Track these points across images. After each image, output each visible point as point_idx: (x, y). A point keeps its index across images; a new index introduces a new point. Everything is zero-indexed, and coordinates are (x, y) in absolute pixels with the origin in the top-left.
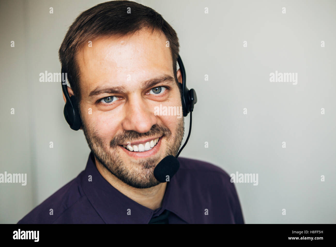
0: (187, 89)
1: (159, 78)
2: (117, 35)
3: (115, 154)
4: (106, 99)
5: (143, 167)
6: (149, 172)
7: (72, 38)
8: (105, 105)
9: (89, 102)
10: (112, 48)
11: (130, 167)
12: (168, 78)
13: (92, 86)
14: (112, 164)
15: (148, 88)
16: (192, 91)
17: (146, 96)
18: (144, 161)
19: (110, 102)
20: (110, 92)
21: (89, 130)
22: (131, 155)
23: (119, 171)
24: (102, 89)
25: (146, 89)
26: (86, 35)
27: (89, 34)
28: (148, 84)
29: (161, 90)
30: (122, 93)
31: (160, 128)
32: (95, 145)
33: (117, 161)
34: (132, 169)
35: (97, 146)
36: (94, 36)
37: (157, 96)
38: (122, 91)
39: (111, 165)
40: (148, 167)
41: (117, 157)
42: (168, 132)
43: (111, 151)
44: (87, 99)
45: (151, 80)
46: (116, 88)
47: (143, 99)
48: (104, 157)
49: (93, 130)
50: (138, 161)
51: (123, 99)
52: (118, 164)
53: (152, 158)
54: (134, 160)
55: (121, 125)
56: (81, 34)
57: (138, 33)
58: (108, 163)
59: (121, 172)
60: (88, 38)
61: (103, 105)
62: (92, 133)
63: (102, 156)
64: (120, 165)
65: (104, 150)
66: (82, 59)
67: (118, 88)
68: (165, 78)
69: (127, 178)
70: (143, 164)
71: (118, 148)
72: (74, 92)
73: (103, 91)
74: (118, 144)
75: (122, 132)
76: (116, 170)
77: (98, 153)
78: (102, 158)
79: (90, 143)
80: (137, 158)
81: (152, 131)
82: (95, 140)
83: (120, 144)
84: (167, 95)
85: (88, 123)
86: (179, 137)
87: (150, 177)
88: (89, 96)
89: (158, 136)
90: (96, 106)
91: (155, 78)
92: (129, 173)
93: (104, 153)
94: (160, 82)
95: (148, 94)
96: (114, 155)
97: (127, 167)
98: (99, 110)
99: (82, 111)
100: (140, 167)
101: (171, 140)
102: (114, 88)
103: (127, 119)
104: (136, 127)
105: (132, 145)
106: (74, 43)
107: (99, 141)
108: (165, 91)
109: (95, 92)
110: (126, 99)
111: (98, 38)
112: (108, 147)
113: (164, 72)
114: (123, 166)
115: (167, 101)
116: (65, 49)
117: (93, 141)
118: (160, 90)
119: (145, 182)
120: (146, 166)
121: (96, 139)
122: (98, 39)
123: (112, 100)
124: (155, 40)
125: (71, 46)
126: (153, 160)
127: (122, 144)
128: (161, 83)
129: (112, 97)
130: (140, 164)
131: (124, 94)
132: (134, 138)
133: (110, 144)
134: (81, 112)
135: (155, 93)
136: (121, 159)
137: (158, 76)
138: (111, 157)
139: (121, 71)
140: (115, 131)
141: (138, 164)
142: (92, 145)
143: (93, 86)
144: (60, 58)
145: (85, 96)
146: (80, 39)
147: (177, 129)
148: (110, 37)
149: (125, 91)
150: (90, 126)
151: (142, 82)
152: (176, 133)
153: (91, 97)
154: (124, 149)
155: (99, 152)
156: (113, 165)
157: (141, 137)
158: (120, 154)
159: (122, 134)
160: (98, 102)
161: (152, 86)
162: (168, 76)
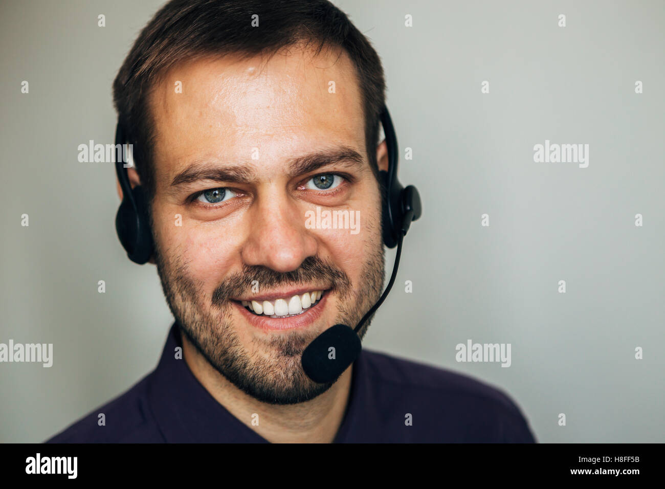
0: (398, 185)
1: (326, 153)
2: (238, 53)
3: (222, 321)
4: (208, 195)
5: (281, 352)
6: (292, 363)
7: (142, 56)
8: (205, 207)
9: (171, 199)
10: (228, 81)
11: (253, 350)
12: (349, 155)
13: (179, 163)
14: (213, 343)
15: (301, 174)
16: (410, 190)
17: (297, 193)
18: (281, 338)
19: (219, 200)
20: (219, 177)
21: (168, 263)
22: (255, 324)
23: (227, 360)
24: (200, 170)
25: (298, 176)
26: (172, 49)
27: (179, 49)
28: (303, 164)
29: (332, 181)
30: (244, 181)
31: (324, 267)
32: (180, 297)
33: (225, 336)
34: (255, 356)
35: (184, 300)
36: (188, 54)
37: (322, 195)
38: (244, 177)
39: (212, 345)
40: (290, 353)
41: (225, 327)
42: (343, 279)
43: (215, 312)
44: (168, 192)
45: (309, 157)
46: (230, 170)
47: (292, 199)
48: (197, 324)
49: (178, 261)
50: (268, 338)
51: (246, 195)
52: (226, 343)
53: (301, 332)
54: (260, 335)
55: (239, 255)
56: (161, 47)
57: (285, 51)
58: (204, 339)
59: (232, 361)
60: (175, 57)
61: (201, 207)
62: (175, 270)
63: (192, 323)
64: (230, 346)
65: (197, 310)
66: (161, 103)
67: (235, 169)
68: (341, 155)
69: (244, 377)
70: (281, 345)
71: (230, 307)
72: (141, 178)
73: (203, 175)
74: (230, 298)
75: (242, 270)
76: (222, 359)
77: (184, 315)
78: (193, 328)
79: (168, 293)
80: (267, 329)
81: (305, 271)
82: (180, 286)
83: (234, 297)
84: (345, 194)
85: (166, 246)
86: (369, 293)
87: (293, 375)
88: (171, 185)
89: (319, 285)
90: (187, 209)
91: (318, 153)
92: (249, 364)
93: (198, 317)
94: (328, 162)
95: (304, 188)
96: (218, 322)
97: (246, 350)
98: (191, 218)
99: (155, 220)
100: (274, 352)
101: (348, 299)
102: (227, 170)
103: (252, 241)
104: (268, 257)
105: (261, 300)
106: (145, 67)
107: (189, 287)
108: (341, 184)
109: (187, 177)
110: (252, 196)
111: (198, 57)
112: (208, 303)
113: (339, 141)
114: (237, 348)
115: (346, 206)
116: (126, 78)
117: (175, 288)
118: (330, 180)
119: (284, 387)
120: (287, 350)
121: (182, 282)
122: (197, 61)
123: (224, 197)
124: (324, 70)
125: (139, 72)
126: (302, 337)
127: (237, 299)
128: (332, 165)
129: (222, 190)
130: (272, 344)
131: (249, 183)
132: (265, 284)
133: (213, 298)
134: (154, 223)
135: (318, 187)
136: (234, 331)
137: (326, 149)
138: (213, 326)
139: (244, 134)
140: (226, 267)
141: (270, 344)
142: (174, 298)
143: (181, 164)
144: (115, 100)
145: (164, 186)
146: (158, 59)
147: (363, 273)
148: (222, 57)
149: (250, 178)
150: (171, 253)
151: (289, 160)
152: (362, 283)
153: (176, 188)
154: (243, 309)
155: (186, 314)
156: (217, 345)
157: (279, 282)
158: (232, 320)
159: (239, 275)
160: (192, 199)
161: (311, 170)
162: (349, 149)
